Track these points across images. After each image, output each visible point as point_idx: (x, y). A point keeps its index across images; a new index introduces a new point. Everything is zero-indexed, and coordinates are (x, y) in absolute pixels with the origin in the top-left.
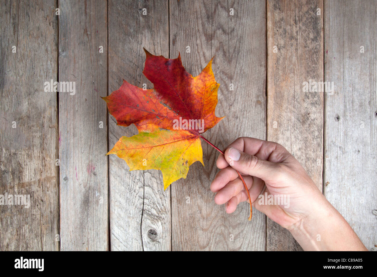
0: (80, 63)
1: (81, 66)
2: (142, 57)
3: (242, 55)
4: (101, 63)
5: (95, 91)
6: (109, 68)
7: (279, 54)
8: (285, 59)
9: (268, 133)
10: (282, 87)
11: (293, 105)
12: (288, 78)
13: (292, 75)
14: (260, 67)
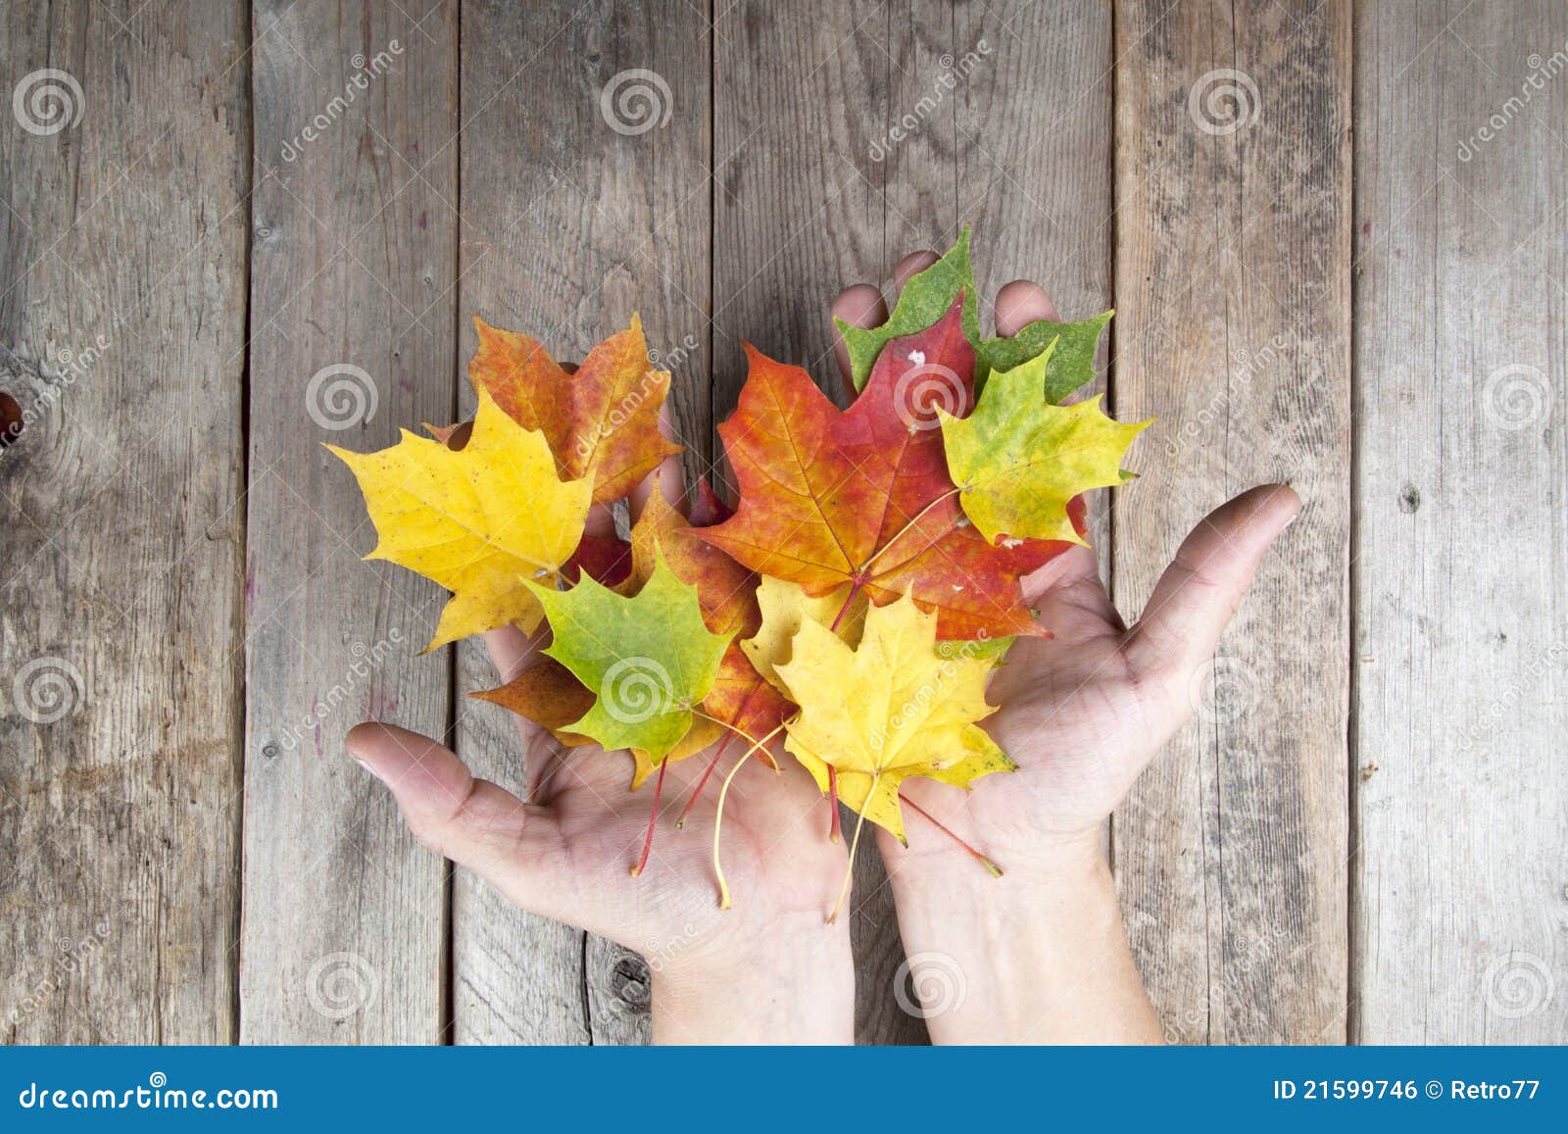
0: (342, 274)
1: (347, 286)
2: (598, 251)
3: (1010, 244)
4: (429, 275)
5: (403, 389)
6: (462, 294)
7: (1165, 240)
8: (1188, 257)
9: (1119, 559)
10: (1176, 373)
11: (1220, 447)
12: (1200, 337)
13: (1218, 323)
14: (1083, 292)
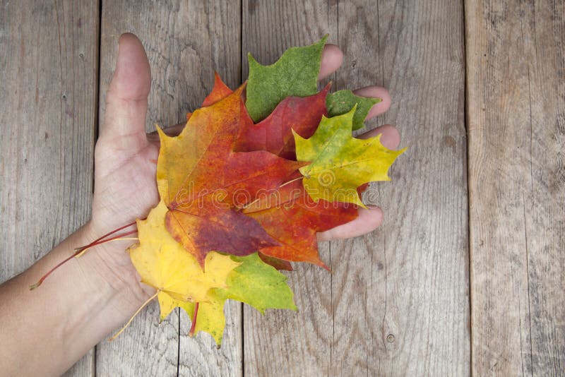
0: (35, 53)
1: (38, 60)
2: (178, 39)
3: (408, 35)
4: (82, 52)
5: (68, 116)
6: (102, 64)
7: (494, 34)
8: (507, 44)
9: (472, 211)
10: (502, 107)
11: (527, 148)
12: (515, 88)
13: (524, 79)
14: (449, 61)
